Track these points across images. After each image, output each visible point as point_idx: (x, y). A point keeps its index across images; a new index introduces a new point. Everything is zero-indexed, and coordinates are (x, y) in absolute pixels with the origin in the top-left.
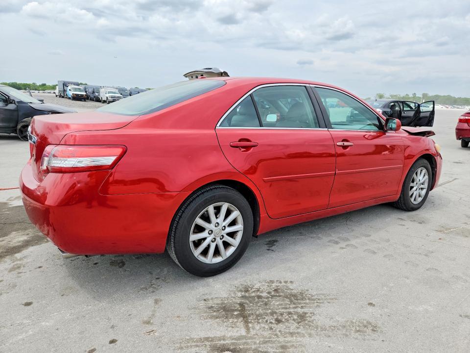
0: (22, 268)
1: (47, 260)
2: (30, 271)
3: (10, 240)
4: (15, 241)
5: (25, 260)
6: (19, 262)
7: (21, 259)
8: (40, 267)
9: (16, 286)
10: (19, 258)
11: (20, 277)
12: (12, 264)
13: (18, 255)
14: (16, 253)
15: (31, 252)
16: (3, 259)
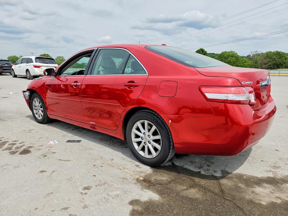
0: (272, 165)
1: (256, 163)
2: (269, 162)
3: (271, 194)
4: (267, 191)
5: (268, 169)
6: (273, 170)
7: (270, 171)
8: (263, 161)
9: (279, 159)
10: (271, 173)
11: (275, 161)
12: (277, 171)
13: (271, 175)
14: (272, 178)
15: (261, 173)
16: (282, 177)
